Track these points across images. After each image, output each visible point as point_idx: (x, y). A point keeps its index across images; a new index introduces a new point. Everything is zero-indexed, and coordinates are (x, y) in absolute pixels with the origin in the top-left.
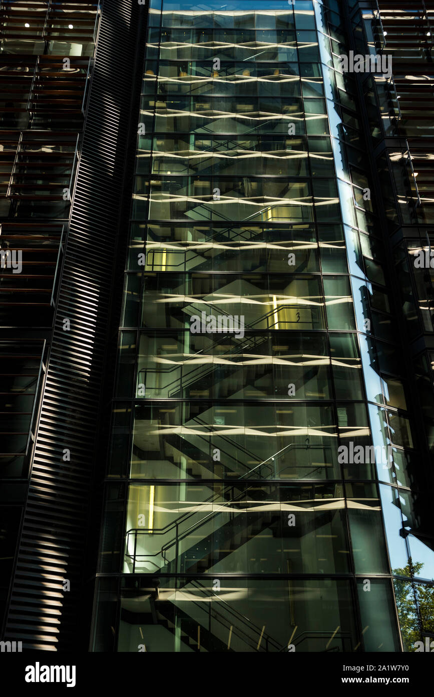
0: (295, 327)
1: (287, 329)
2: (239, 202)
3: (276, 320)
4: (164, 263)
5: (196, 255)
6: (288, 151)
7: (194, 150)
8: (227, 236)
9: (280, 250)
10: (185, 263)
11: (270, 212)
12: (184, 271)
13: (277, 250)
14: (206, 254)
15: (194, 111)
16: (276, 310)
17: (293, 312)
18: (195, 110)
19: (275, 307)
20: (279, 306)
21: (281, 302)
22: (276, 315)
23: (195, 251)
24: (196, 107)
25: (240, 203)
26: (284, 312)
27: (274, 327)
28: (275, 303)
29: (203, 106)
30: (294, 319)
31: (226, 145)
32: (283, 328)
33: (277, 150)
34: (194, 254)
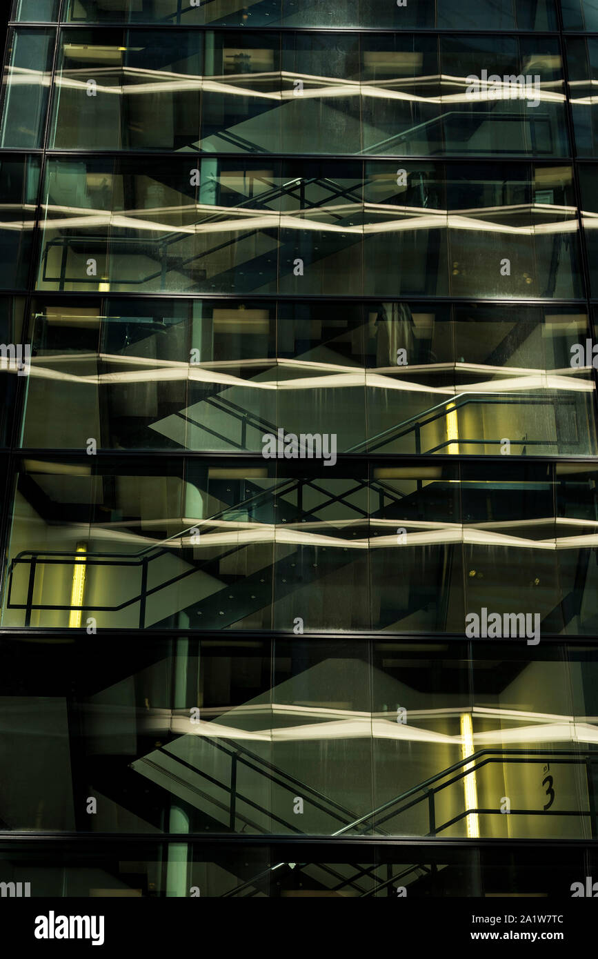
0: (537, 828)
1: (510, 836)
2: (369, 384)
3: (471, 802)
4: (77, 600)
5: (189, 568)
6: (541, 207)
7: (217, 204)
8: (295, 503)
9: (512, 549)
10: (142, 598)
11: (452, 418)
12: (136, 626)
13: (500, 549)
14: (225, 566)
15: (217, 72)
16: (472, 764)
17: (531, 774)
18: (222, 70)
19: (468, 752)
20: (480, 752)
21: (491, 738)
22: (470, 782)
23: (187, 553)
24: (225, 59)
25: (371, 388)
26: (500, 773)
27: (463, 828)
28: (467, 741)
29: (247, 57)
30: (535, 799)
31: (297, 192)
32: (495, 833)
33: (503, 204)
34: (180, 567)
